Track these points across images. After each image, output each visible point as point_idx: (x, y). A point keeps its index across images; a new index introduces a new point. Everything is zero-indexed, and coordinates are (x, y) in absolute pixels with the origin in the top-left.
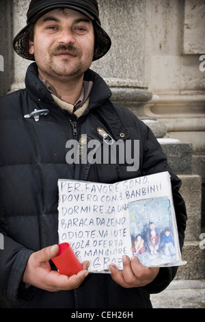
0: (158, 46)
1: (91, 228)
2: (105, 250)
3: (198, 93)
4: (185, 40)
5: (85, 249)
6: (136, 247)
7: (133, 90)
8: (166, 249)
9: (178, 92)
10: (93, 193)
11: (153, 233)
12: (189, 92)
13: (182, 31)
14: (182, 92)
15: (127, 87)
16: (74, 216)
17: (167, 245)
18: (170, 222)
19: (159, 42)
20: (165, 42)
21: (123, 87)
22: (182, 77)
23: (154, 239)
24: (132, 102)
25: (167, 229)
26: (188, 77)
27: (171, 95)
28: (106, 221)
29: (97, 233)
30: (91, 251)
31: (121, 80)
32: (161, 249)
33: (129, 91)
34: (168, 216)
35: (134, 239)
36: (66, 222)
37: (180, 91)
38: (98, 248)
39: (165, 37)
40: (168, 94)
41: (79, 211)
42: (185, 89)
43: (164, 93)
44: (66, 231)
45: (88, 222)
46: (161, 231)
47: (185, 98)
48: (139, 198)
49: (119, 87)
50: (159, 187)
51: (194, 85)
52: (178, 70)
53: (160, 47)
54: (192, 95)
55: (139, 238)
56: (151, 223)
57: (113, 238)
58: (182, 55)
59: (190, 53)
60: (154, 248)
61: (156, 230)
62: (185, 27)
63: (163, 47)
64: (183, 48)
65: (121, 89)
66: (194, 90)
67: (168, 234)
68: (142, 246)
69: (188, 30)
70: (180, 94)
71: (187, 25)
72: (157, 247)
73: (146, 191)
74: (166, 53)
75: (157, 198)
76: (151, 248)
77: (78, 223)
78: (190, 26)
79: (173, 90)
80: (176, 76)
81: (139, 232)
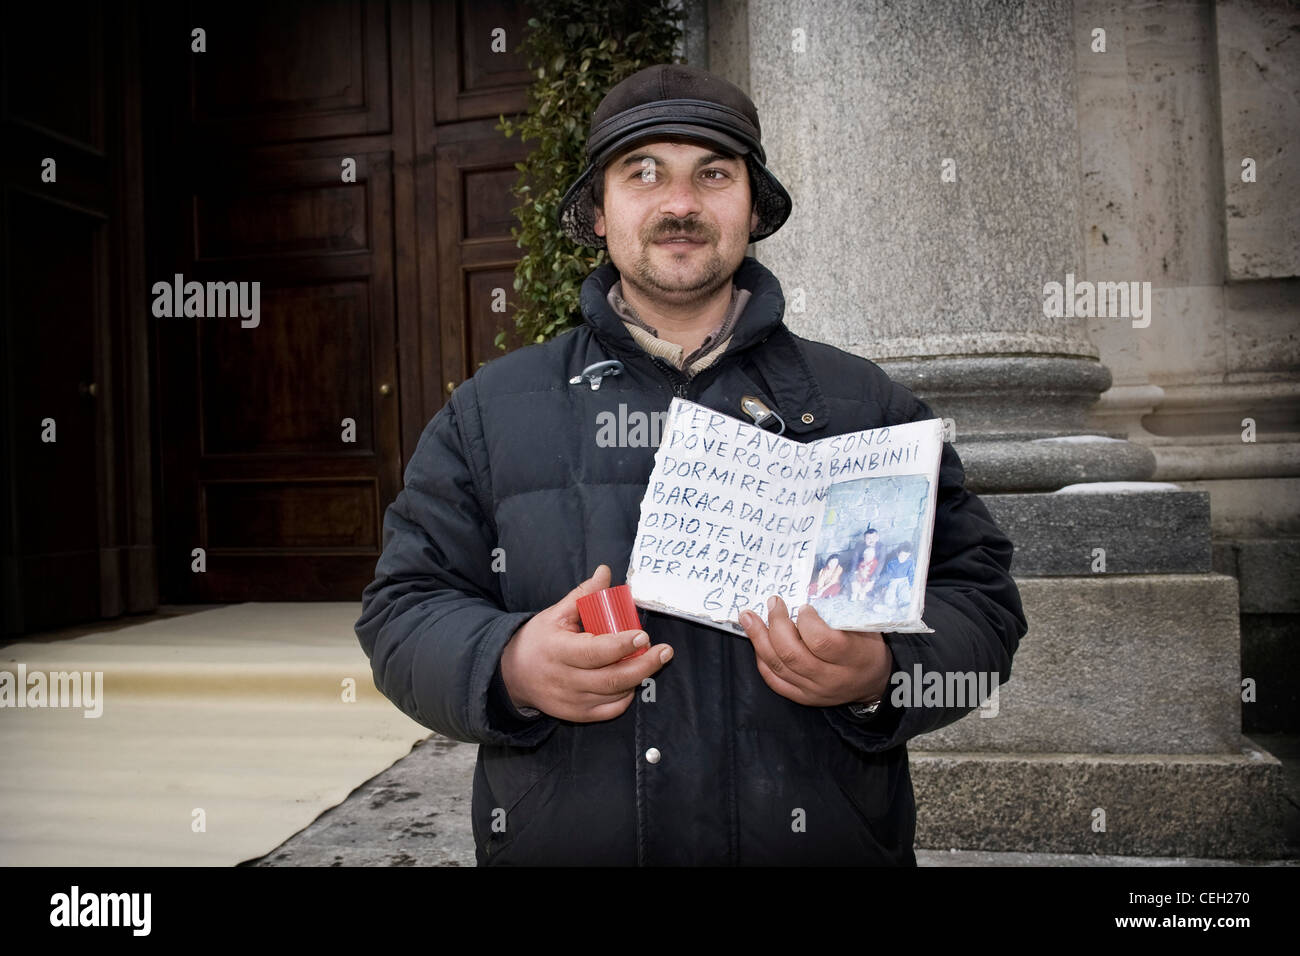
0: (1159, 264)
1: (722, 519)
2: (744, 578)
3: (1278, 380)
4: (1231, 244)
5: (694, 561)
6: (821, 582)
7: (1045, 361)
8: (890, 594)
9: (1220, 380)
10: (751, 449)
11: (870, 554)
12: (1251, 377)
13: (1223, 224)
14: (1232, 379)
15: (1030, 354)
16: (690, 481)
17: (895, 583)
18: (917, 532)
19: (1161, 255)
20: (1177, 255)
21: (1018, 354)
22: (1230, 339)
23: (868, 568)
24: (1044, 393)
25: (905, 547)
26: (1250, 339)
27: (1201, 385)
28: (766, 518)
29: (734, 535)
30: (707, 569)
31: (1010, 338)
32: (878, 590)
33: (1032, 363)
34: (914, 518)
35: (820, 565)
36: (667, 491)
37: (1227, 374)
38: (726, 566)
39: (1177, 241)
40: (1192, 385)
41: (704, 474)
42: (1241, 370)
43: (1182, 381)
44: (661, 509)
45: (718, 505)
46: (890, 549)
47: (1238, 392)
48: (858, 474)
49: (1005, 355)
50: (911, 453)
51: (1267, 360)
52: (1217, 323)
53: (1165, 266)
54: (1260, 383)
55: (834, 562)
56: (870, 531)
57: (774, 560)
58: (1224, 281)
59: (1248, 276)
60: (860, 588)
61: (879, 546)
62: (1229, 213)
63: (1171, 268)
64: (1226, 266)
65: (1011, 360)
66: (1267, 371)
67: (903, 557)
68: (835, 580)
69: (1237, 219)
70: (1226, 384)
71: (1233, 207)
72: (870, 586)
73: (880, 461)
74: (1182, 280)
75: (898, 478)
76: (856, 586)
77: (693, 501)
78: (1241, 209)
79: (1205, 374)
80: (1212, 337)
81: (836, 550)
